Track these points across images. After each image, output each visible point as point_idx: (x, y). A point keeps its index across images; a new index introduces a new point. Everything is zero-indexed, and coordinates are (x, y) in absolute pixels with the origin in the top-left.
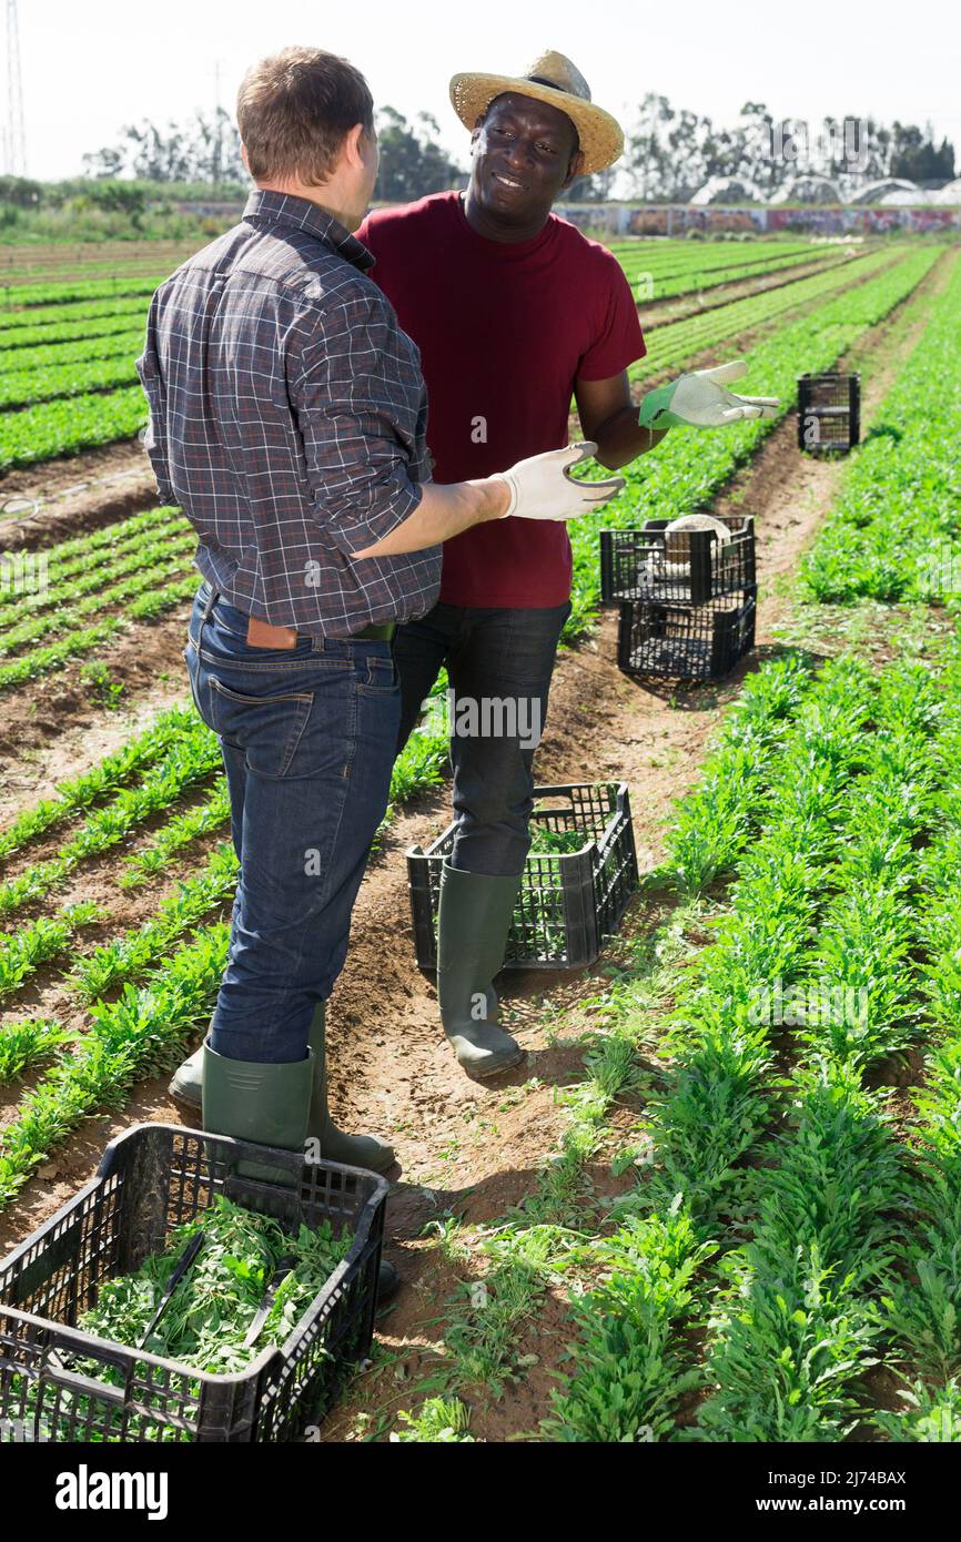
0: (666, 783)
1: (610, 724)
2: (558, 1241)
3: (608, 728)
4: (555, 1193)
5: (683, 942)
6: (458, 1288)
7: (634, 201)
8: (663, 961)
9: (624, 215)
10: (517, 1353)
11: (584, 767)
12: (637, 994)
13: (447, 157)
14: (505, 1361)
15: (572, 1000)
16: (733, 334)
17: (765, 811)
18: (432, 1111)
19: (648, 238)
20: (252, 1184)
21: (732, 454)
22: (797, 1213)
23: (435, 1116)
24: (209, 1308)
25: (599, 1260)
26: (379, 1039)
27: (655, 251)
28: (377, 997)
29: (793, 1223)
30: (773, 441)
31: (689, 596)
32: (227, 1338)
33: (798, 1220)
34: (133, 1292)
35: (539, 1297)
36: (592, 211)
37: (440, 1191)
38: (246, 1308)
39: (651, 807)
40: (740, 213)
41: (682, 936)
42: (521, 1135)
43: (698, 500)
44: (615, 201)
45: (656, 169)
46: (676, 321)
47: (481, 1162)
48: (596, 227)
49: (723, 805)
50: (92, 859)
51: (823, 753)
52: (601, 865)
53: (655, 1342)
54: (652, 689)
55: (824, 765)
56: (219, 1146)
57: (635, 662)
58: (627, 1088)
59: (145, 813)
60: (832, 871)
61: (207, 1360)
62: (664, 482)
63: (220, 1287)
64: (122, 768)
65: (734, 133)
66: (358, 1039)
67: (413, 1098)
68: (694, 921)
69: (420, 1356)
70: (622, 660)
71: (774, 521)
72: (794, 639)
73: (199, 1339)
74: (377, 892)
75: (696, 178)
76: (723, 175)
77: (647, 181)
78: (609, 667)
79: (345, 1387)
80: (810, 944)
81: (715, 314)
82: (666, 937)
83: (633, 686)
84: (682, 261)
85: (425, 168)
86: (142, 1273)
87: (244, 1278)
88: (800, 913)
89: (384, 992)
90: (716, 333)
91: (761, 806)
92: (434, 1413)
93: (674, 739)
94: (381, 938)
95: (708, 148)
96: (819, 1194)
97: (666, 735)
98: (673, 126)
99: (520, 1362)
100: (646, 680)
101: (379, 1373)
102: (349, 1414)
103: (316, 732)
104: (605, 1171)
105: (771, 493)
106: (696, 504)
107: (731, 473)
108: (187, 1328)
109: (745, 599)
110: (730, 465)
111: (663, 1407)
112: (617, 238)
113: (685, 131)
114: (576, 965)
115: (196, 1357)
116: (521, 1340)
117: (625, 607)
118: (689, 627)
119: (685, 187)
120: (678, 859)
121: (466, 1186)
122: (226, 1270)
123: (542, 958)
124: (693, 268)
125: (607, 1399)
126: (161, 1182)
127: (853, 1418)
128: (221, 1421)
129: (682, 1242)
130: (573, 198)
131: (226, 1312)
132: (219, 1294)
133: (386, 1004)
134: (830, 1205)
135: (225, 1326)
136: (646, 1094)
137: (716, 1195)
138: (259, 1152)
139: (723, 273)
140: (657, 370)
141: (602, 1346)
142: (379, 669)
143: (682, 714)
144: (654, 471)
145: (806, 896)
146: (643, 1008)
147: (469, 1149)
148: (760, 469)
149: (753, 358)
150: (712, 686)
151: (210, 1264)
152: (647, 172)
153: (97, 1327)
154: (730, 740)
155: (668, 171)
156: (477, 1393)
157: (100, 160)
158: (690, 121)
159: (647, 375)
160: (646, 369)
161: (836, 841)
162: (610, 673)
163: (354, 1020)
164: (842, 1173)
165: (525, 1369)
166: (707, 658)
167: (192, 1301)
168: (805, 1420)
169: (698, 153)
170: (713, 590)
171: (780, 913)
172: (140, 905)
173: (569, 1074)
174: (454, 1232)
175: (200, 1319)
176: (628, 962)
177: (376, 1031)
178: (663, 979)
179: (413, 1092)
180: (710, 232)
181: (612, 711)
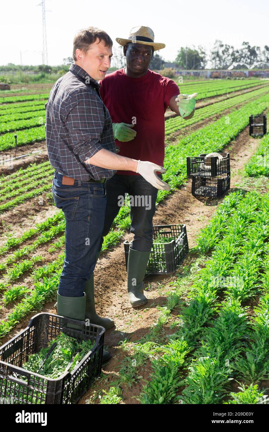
0: (201, 225)
1: (188, 209)
2: (153, 346)
3: (187, 211)
4: (154, 334)
5: (198, 267)
6: (125, 358)
7: (212, 69)
8: (192, 272)
9: (209, 73)
10: (138, 375)
11: (179, 221)
12: (184, 281)
13: (161, 58)
14: (134, 377)
15: (167, 283)
16: (235, 105)
17: (225, 232)
18: (126, 312)
19: (215, 79)
20: (70, 329)
21: (230, 137)
22: (216, 339)
23: (127, 313)
24: (56, 362)
25: (163, 351)
26: (114, 293)
27: (217, 83)
28: (115, 281)
29: (215, 342)
30: (242, 133)
31: (211, 175)
32: (60, 370)
33: (216, 341)
34: (38, 358)
35: (145, 361)
36: (200, 72)
37: (125, 333)
38: (66, 362)
39: (196, 231)
40: (241, 72)
41: (198, 266)
42: (148, 318)
43: (219, 149)
44: (207, 69)
45: (218, 60)
46: (220, 101)
47: (137, 325)
48: (201, 77)
49: (213, 230)
50: (42, 244)
51: (243, 217)
52: (176, 246)
53: (173, 373)
54: (201, 200)
55: (242, 220)
56: (61, 319)
57: (196, 193)
58: (177, 306)
59: (58, 232)
60: (241, 248)
61: (54, 376)
62: (210, 144)
63: (60, 356)
64: (53, 221)
65: (240, 50)
66: (108, 292)
67: (121, 309)
68: (202, 262)
69: (112, 376)
70: (193, 192)
71: (240, 155)
72: (241, 187)
73: (53, 370)
74: (117, 254)
75: (229, 63)
76: (237, 62)
77: (216, 64)
78: (189, 194)
79: (92, 384)
80: (232, 268)
81: (231, 99)
82: (194, 266)
83: (196, 199)
84: (224, 85)
85: (155, 61)
86: (40, 353)
87: (66, 354)
88: (230, 260)
89: (117, 280)
90: (231, 104)
91: (224, 231)
92: (112, 391)
93: (205, 213)
94: (117, 266)
95: (233, 54)
96: (223, 334)
97: (203, 212)
98: (223, 48)
99: (138, 378)
100: (199, 198)
101: (102, 381)
102: (92, 391)
103: (80, 207)
104: (168, 328)
105: (240, 147)
106: (218, 150)
107: (229, 142)
108: (50, 367)
109: (227, 175)
110: (229, 140)
111: (173, 390)
112: (207, 79)
113: (226, 50)
114: (169, 273)
115: (52, 375)
116: (139, 372)
117: (193, 178)
118: (211, 183)
119: (226, 65)
120: (199, 245)
121: (132, 332)
122: (61, 352)
123: (160, 271)
124: (226, 87)
125: (158, 388)
126: (46, 329)
127: (224, 394)
128: (52, 391)
129: (184, 346)
130: (195, 69)
131: (61, 363)
132: (59, 359)
133: (117, 283)
134: (225, 337)
135: (60, 367)
136: (182, 308)
137: (196, 334)
138: (71, 321)
139: (234, 89)
140: (213, 115)
141: (158, 374)
142: (97, 191)
143: (208, 207)
144: (208, 141)
145: (232, 255)
146: (185, 285)
147: (134, 322)
148: (238, 141)
149: (239, 111)
150: (217, 199)
151: (57, 350)
152: (216, 61)
153: (27, 367)
154: (218, 213)
155: (222, 61)
156: (125, 386)
157: (68, 60)
158: (228, 47)
159: (210, 116)
160: (210, 114)
161: (243, 240)
162: (189, 196)
163: (107, 287)
164: (230, 329)
165: (139, 380)
166: (216, 192)
167: (52, 360)
168: (210, 394)
169: (230, 56)
170: (217, 173)
171: (225, 259)
172: (53, 257)
173: (163, 302)
174: (126, 344)
175: (54, 365)
176: (183, 273)
177: (113, 291)
178: (191, 277)
179: (122, 307)
180: (232, 78)
181: (189, 206)
